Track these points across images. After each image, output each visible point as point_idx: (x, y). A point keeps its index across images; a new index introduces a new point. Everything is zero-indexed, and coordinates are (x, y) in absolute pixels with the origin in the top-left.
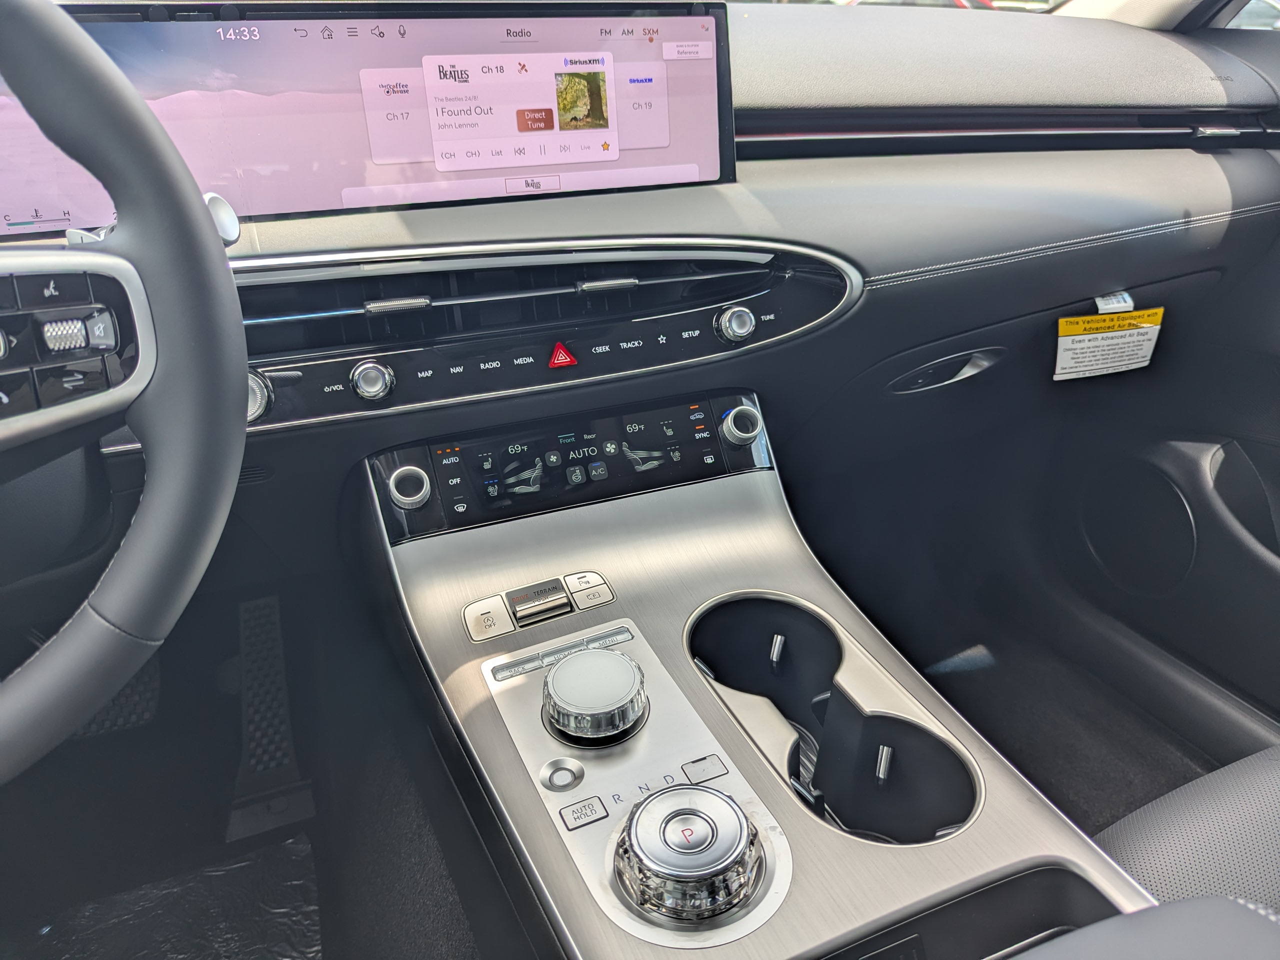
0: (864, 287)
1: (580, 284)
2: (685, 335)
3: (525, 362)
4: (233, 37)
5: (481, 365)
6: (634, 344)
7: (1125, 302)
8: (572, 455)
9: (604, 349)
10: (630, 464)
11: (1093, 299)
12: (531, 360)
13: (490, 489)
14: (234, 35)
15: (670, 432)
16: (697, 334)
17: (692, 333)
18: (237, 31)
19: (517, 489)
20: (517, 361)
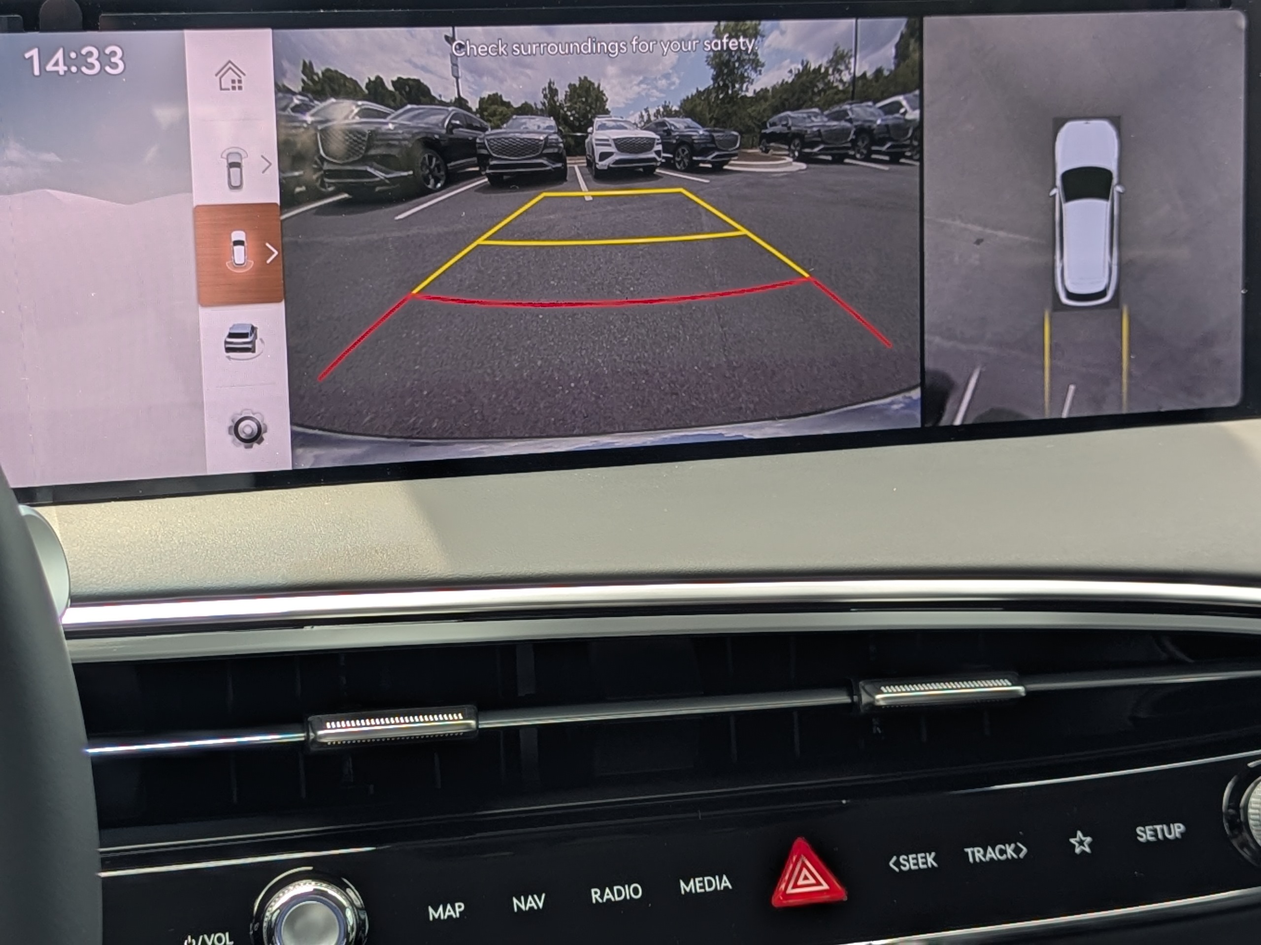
1: (867, 687)
2: (1145, 834)
3: (708, 889)
4: (62, 69)
5: (593, 890)
6: (1002, 852)
9: (920, 861)
12: (726, 883)
14: (65, 64)
16: (1178, 830)
17: (1163, 830)
18: (73, 55)
20: (687, 884)
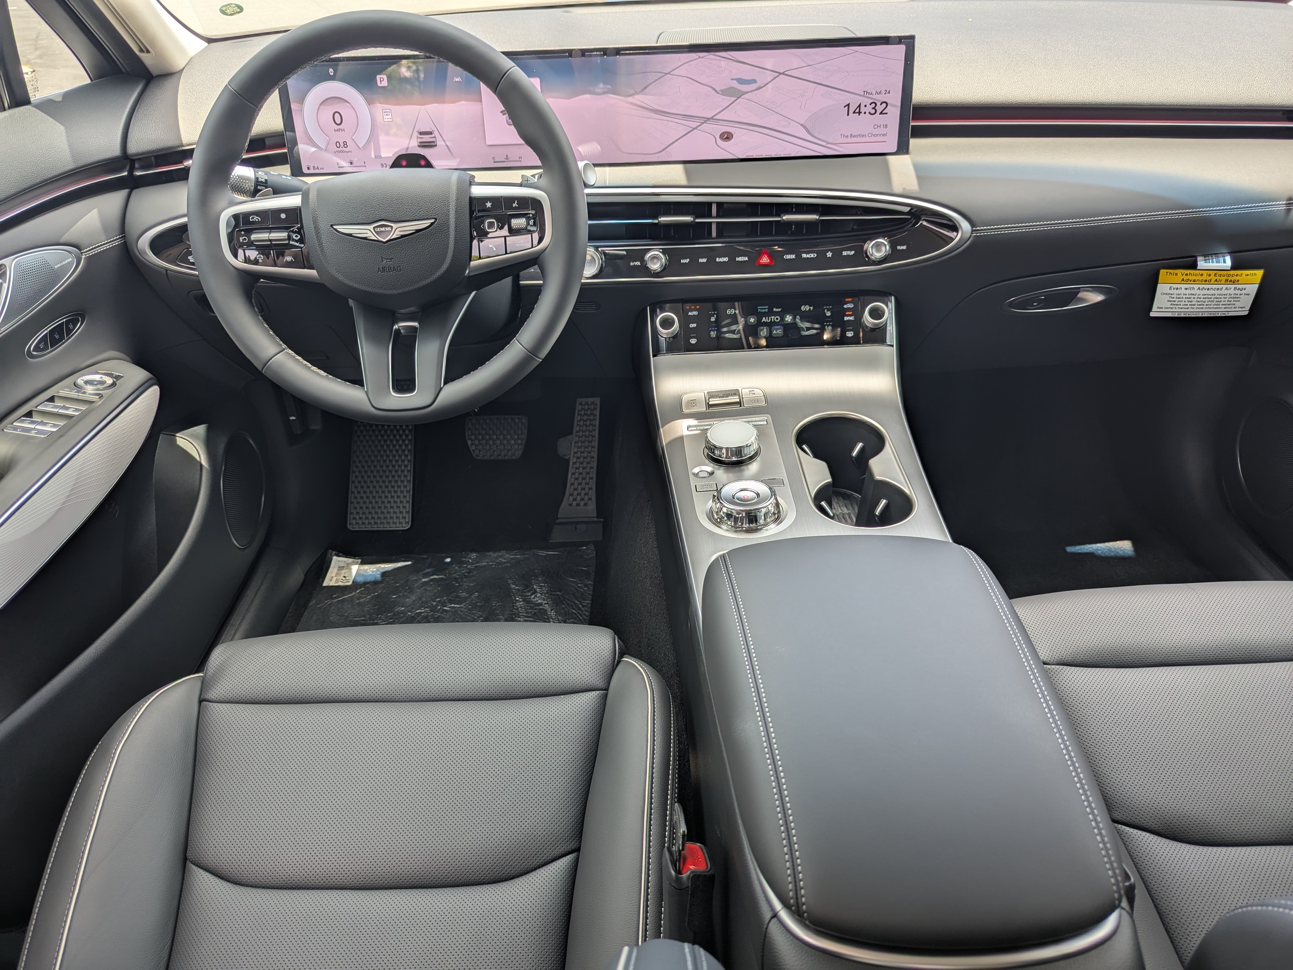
0: (972, 233)
2: (844, 253)
3: (743, 260)
5: (717, 259)
6: (811, 255)
7: (1225, 262)
8: (764, 320)
9: (791, 257)
10: (799, 329)
11: (1196, 257)
12: (746, 259)
13: (712, 333)
15: (828, 314)
16: (853, 253)
17: (849, 252)
19: (727, 335)
20: (738, 258)
